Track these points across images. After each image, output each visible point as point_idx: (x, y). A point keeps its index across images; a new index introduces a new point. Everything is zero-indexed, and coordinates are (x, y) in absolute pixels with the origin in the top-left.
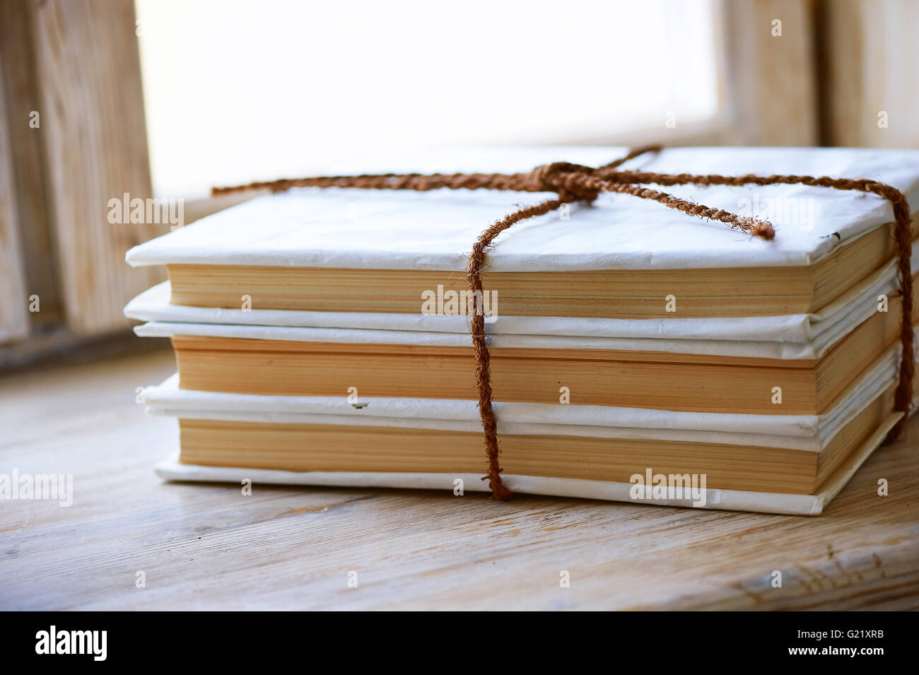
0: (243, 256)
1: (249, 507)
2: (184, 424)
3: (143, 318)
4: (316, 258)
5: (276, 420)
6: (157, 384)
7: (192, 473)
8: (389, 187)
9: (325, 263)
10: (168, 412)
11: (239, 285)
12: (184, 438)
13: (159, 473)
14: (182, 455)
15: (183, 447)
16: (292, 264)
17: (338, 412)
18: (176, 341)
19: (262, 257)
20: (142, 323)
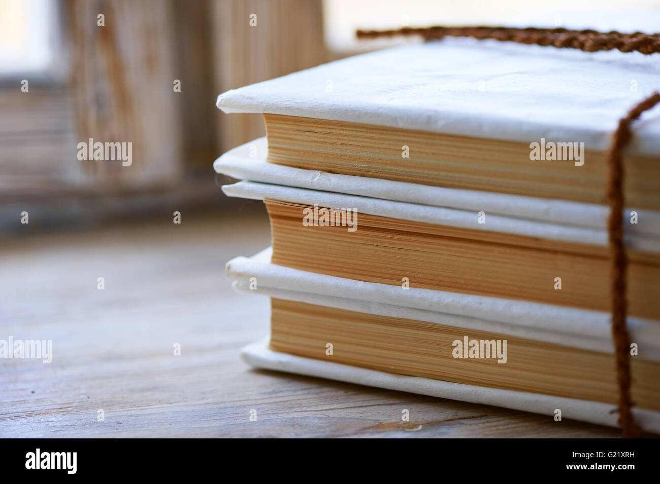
0: (347, 111)
1: (332, 414)
2: (277, 305)
3: (235, 176)
4: (430, 118)
5: (375, 311)
6: (249, 255)
7: (281, 363)
8: (552, 44)
9: (439, 127)
10: (261, 289)
11: (342, 144)
12: (275, 320)
13: (246, 357)
14: (273, 340)
15: (274, 331)
16: (401, 125)
17: (445, 310)
18: (270, 206)
19: (367, 114)
20: (234, 181)
